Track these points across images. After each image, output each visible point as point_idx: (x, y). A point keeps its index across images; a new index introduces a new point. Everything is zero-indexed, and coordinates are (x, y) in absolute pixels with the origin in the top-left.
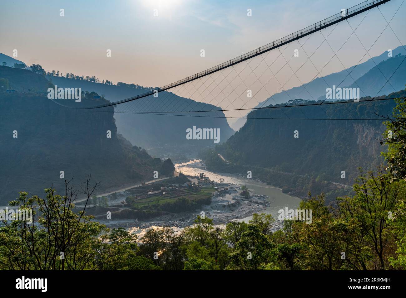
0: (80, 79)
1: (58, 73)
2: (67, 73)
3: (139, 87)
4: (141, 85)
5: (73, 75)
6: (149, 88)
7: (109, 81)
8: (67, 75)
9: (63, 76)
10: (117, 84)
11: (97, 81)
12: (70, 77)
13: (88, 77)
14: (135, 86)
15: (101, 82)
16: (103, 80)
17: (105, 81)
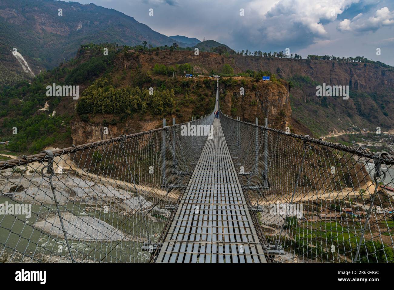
0: (268, 56)
1: (247, 52)
2: (255, 51)
3: (334, 59)
4: (336, 56)
5: (261, 52)
6: (348, 58)
7: (297, 55)
8: (255, 53)
9: (251, 54)
10: (308, 58)
11: (284, 57)
12: (257, 55)
13: (275, 53)
14: (329, 58)
15: (290, 57)
16: (292, 55)
17: (294, 56)
